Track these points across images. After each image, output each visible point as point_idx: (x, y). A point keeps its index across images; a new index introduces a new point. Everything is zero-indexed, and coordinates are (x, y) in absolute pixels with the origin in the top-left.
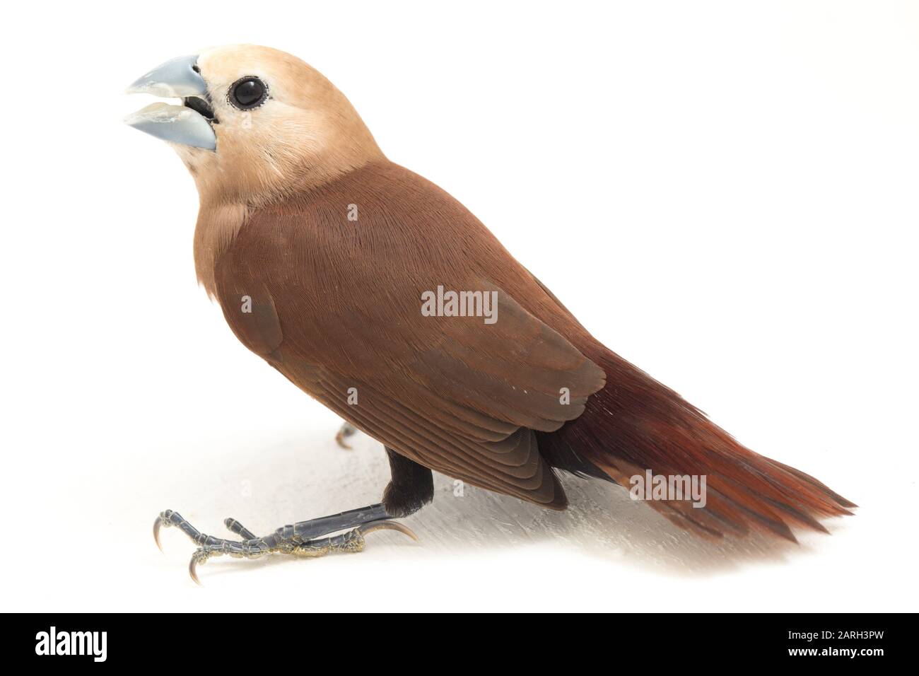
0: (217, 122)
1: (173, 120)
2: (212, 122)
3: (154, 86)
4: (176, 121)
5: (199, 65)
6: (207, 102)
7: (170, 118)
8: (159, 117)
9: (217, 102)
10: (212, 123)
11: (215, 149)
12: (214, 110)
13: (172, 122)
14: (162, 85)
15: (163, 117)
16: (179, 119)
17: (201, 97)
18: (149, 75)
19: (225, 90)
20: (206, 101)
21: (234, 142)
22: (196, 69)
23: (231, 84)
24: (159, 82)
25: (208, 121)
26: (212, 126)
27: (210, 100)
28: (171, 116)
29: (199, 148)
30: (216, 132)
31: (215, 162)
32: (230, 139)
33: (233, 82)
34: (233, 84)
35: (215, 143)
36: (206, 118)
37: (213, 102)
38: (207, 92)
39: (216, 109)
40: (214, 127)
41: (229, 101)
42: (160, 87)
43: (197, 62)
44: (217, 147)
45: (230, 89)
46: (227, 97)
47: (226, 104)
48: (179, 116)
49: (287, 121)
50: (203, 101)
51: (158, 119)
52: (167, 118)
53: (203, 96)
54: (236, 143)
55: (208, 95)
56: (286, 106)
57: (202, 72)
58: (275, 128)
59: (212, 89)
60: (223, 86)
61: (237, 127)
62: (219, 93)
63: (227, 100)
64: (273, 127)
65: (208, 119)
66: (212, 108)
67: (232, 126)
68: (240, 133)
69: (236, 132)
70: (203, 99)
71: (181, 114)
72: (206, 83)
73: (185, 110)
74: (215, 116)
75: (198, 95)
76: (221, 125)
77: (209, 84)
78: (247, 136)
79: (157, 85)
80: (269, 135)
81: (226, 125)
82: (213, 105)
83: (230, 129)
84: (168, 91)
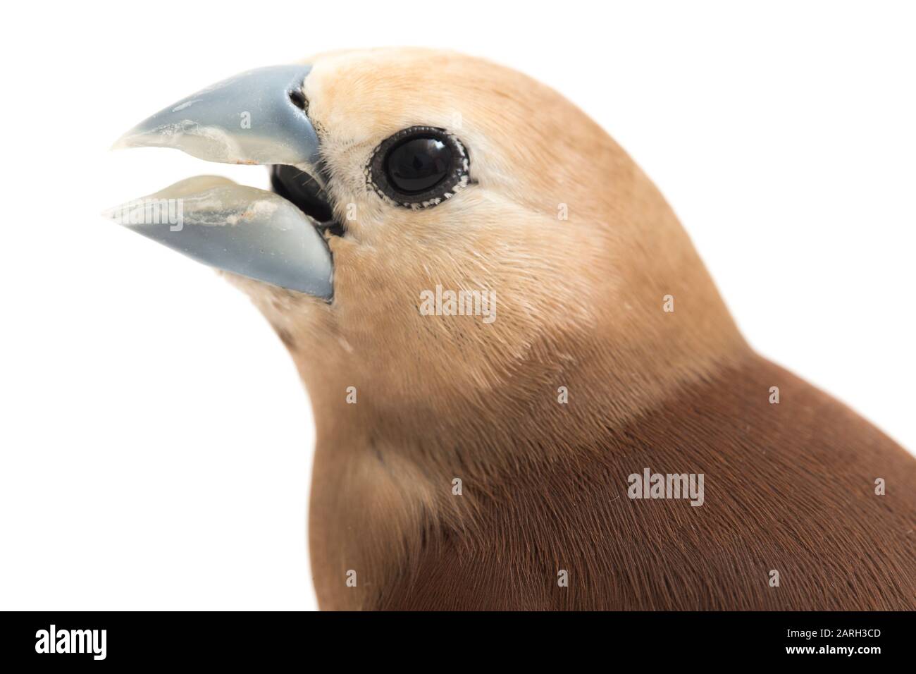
0: (339, 229)
1: (233, 220)
2: (327, 232)
3: (193, 131)
4: (241, 223)
5: (309, 91)
6: (320, 181)
7: (227, 215)
8: (198, 212)
9: (343, 181)
10: (327, 235)
11: (331, 296)
12: (334, 200)
13: (229, 225)
14: (212, 132)
15: (209, 213)
16: (247, 219)
17: (304, 167)
18: (184, 105)
19: (364, 156)
20: (316, 176)
21: (378, 283)
22: (299, 100)
23: (378, 142)
24: (205, 123)
25: (317, 227)
26: (326, 242)
27: (326, 177)
28: (229, 211)
29: (293, 292)
30: (336, 256)
31: (332, 328)
32: (367, 274)
33: (384, 137)
34: (384, 142)
35: (331, 281)
36: (313, 219)
37: (333, 182)
38: (320, 156)
39: (341, 199)
40: (330, 243)
41: (370, 180)
42: (206, 135)
43: (302, 85)
44: (336, 293)
45: (376, 154)
46: (366, 173)
47: (365, 188)
48: (249, 211)
49: (508, 247)
50: (310, 177)
51: (198, 215)
52: (217, 216)
53: (310, 166)
54: (381, 286)
55: (322, 165)
56: (511, 206)
57: (312, 107)
58: (477, 257)
59: (332, 152)
60: (360, 146)
61: (386, 247)
62: (349, 163)
63: (367, 179)
64: (472, 254)
65: (319, 224)
66: (330, 197)
67: (375, 244)
68: (392, 263)
69: (383, 258)
70: (310, 173)
71: (252, 208)
72: (318, 135)
73: (263, 198)
74: (334, 216)
75: (297, 163)
76: (348, 240)
77: (325, 139)
78: (408, 272)
79: (200, 131)
80: (461, 273)
81: (360, 240)
82: (333, 190)
83: (370, 251)
84: (225, 147)
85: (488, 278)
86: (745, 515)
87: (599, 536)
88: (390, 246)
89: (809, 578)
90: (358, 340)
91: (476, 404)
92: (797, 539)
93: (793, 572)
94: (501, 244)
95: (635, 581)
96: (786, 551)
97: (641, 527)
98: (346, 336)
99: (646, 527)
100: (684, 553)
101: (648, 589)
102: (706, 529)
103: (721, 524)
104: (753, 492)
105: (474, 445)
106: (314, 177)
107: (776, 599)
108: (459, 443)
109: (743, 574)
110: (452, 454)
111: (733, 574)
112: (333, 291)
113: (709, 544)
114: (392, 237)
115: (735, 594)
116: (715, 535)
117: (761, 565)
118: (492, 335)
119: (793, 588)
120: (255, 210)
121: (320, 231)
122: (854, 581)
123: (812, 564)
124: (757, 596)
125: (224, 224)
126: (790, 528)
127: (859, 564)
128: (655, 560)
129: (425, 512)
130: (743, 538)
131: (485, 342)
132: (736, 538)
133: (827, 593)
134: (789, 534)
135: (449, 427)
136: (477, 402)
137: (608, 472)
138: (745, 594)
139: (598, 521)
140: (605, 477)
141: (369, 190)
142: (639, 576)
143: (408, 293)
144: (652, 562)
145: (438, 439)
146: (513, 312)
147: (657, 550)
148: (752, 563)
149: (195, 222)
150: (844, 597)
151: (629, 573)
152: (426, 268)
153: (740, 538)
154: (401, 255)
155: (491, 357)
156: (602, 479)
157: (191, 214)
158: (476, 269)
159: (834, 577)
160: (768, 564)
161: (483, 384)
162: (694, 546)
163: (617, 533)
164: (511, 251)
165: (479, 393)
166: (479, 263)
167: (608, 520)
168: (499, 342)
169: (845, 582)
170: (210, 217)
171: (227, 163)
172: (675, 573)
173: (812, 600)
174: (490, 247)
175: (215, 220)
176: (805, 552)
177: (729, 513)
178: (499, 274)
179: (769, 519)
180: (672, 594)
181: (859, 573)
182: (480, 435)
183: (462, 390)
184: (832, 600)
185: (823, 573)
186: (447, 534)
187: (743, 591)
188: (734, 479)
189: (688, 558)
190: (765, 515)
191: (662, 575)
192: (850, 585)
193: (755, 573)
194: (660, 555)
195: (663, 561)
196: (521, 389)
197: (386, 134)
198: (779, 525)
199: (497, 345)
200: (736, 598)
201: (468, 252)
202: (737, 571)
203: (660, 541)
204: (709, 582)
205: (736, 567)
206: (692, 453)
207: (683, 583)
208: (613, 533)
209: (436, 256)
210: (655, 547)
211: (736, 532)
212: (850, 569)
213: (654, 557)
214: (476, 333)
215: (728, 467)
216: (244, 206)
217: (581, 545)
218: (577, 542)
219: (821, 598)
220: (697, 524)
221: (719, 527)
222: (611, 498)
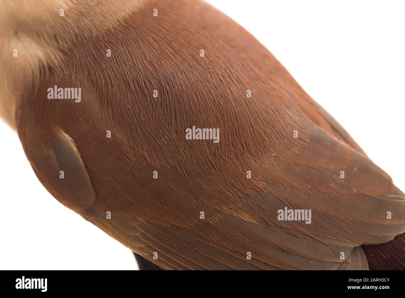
86: (176, 54)
87: (115, 66)
89: (204, 79)
92: (198, 62)
93: (197, 76)
95: (131, 84)
96: (193, 67)
97: (133, 61)
99: (135, 61)
100: (151, 71)
101: (137, 87)
102: (160, 60)
103: (166, 58)
104: (178, 44)
105: (62, 32)
107: (190, 88)
108: (55, 32)
109: (176, 78)
110: (52, 36)
111: (172, 78)
113: (162, 67)
115: (173, 87)
116: (163, 63)
117: (184, 74)
119: (197, 83)
122: (222, 78)
123: (204, 72)
124: (183, 87)
126: (194, 58)
127: (223, 71)
128: (140, 75)
129: (40, 61)
130: (175, 63)
132: (172, 63)
133: (211, 84)
134: (194, 60)
135: (50, 25)
137: (117, 39)
139: (115, 60)
140: (116, 41)
142: (133, 82)
144: (138, 76)
145: (46, 31)
147: (140, 71)
148: (180, 74)
150: (218, 85)
151: (129, 81)
153: (174, 63)
156: (115, 42)
159: (214, 77)
160: (186, 73)
162: (155, 68)
163: (123, 65)
167: (119, 59)
169: (218, 79)
172: (148, 79)
173: (205, 88)
176: (201, 68)
177: (169, 53)
179: (185, 55)
180: (147, 89)
181: (224, 75)
182: (64, 27)
184: (214, 87)
185: (209, 76)
186: (50, 68)
187: (177, 85)
188: (170, 39)
189: (153, 73)
190: (184, 53)
191: (143, 81)
192: (220, 80)
193: (181, 77)
194: (141, 73)
195: (143, 75)
198: (190, 57)
200: (174, 89)
202: (174, 77)
203: (141, 67)
204: (162, 83)
205: (173, 75)
206: (152, 29)
207: (152, 83)
208: (121, 64)
210: (139, 69)
211: (172, 61)
212: (220, 73)
213: (139, 73)
215: (167, 34)
217: (108, 70)
218: (106, 69)
219: (209, 86)
220: (156, 59)
221: (165, 59)
222: (119, 50)
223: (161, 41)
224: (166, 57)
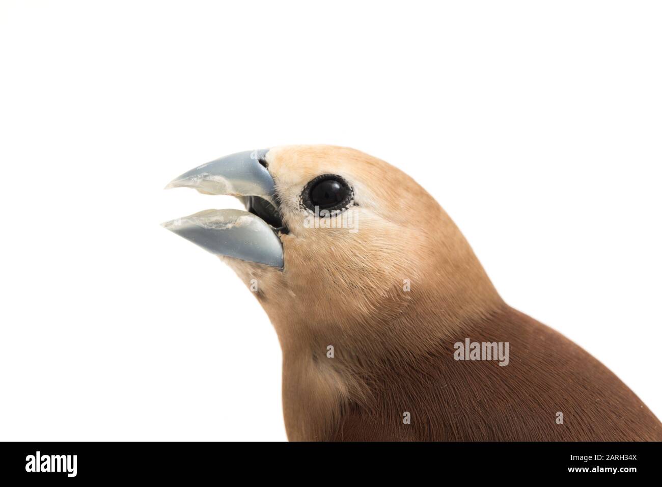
0: (286, 231)
1: (230, 226)
2: (280, 233)
3: (208, 178)
4: (234, 228)
5: (268, 159)
6: (275, 206)
7: (226, 224)
8: (211, 223)
9: (287, 205)
10: (280, 234)
11: (283, 266)
12: (283, 216)
13: (228, 229)
14: (218, 178)
15: (217, 223)
16: (237, 226)
17: (266, 198)
18: (203, 166)
19: (298, 190)
20: (273, 203)
21: (307, 258)
22: (264, 163)
23: (305, 183)
24: (214, 174)
25: (274, 231)
26: (279, 238)
27: (278, 203)
28: (227, 222)
29: (262, 265)
30: (285, 245)
31: (284, 284)
32: (301, 252)
33: (309, 181)
34: (309, 183)
35: (282, 258)
36: (272, 226)
37: (282, 206)
38: (275, 191)
39: (286, 215)
40: (281, 238)
41: (302, 203)
42: (215, 180)
43: (265, 156)
44: (285, 264)
45: (305, 189)
46: (300, 199)
47: (299, 208)
48: (238, 221)
49: (376, 238)
50: (270, 203)
51: (211, 224)
52: (221, 224)
53: (270, 197)
54: (309, 260)
55: (276, 196)
56: (376, 217)
57: (270, 167)
58: (360, 243)
59: (281, 189)
60: (296, 185)
61: (311, 239)
62: (290, 194)
63: (300, 202)
64: (357, 242)
65: (275, 228)
66: (281, 214)
67: (305, 237)
68: (315, 247)
69: (309, 245)
70: (270, 201)
71: (240, 220)
72: (274, 180)
73: (245, 215)
74: (283, 224)
75: (263, 195)
76: (291, 236)
77: (277, 182)
78: (323, 251)
79: (211, 178)
80: (352, 252)
81: (297, 235)
82: (282, 210)
83: (303, 241)
84: (225, 186)
85: (365, 254)
86: (512, 393)
87: (437, 407)
88: (313, 238)
89: (546, 425)
90: (298, 290)
91: (362, 322)
92: (539, 405)
93: (538, 422)
94: (372, 236)
95: (455, 430)
96: (534, 411)
97: (458, 401)
98: (291, 287)
99: (461, 401)
100: (481, 414)
101: (462, 434)
102: (492, 401)
103: (499, 398)
104: (516, 381)
106: (272, 203)
107: (529, 436)
109: (512, 423)
111: (506, 424)
112: (284, 264)
113: (494, 409)
114: (314, 233)
115: (507, 435)
116: (496, 403)
117: (521, 419)
118: (368, 284)
119: (538, 430)
120: (241, 221)
121: (276, 232)
122: (569, 426)
123: (547, 417)
124: (518, 435)
125: (225, 228)
126: (535, 399)
127: (571, 416)
128: (466, 418)
130: (511, 405)
131: (365, 288)
132: (508, 405)
133: (556, 433)
134: (535, 402)
136: (363, 321)
137: (440, 372)
138: (513, 434)
139: (436, 399)
140: (438, 374)
141: (301, 208)
142: (457, 426)
143: (324, 263)
144: (464, 419)
146: (379, 271)
147: (467, 413)
148: (516, 418)
149: (210, 228)
150: (565, 435)
151: (452, 424)
152: (333, 249)
154: (319, 242)
155: (368, 295)
157: (208, 224)
158: (359, 249)
160: (524, 418)
161: (365, 310)
162: (486, 410)
163: (446, 405)
164: (377, 240)
165: (362, 315)
166: (360, 246)
167: (441, 397)
168: (372, 287)
169: (565, 427)
170: (218, 225)
171: (226, 194)
172: (475, 424)
173: (547, 436)
174: (366, 238)
175: (220, 227)
176: (544, 412)
177: (504, 392)
178: (371, 252)
179: (525, 395)
181: (571, 421)
183: (353, 314)
184: (559, 437)
185: (553, 422)
187: (511, 432)
188: (506, 375)
189: (483, 417)
190: (522, 393)
191: (469, 426)
193: (518, 423)
194: (468, 416)
196: (385, 315)
197: (310, 178)
198: (530, 398)
199: (371, 289)
201: (355, 240)
202: (508, 422)
203: (468, 408)
204: (494, 429)
205: (507, 420)
208: (444, 405)
209: (338, 243)
210: (465, 411)
211: (508, 402)
213: (465, 416)
214: (360, 283)
216: (235, 219)
219: (553, 435)
220: (488, 399)
221: (498, 400)
222: (442, 386)
223: (495, 377)
224: (500, 396)
